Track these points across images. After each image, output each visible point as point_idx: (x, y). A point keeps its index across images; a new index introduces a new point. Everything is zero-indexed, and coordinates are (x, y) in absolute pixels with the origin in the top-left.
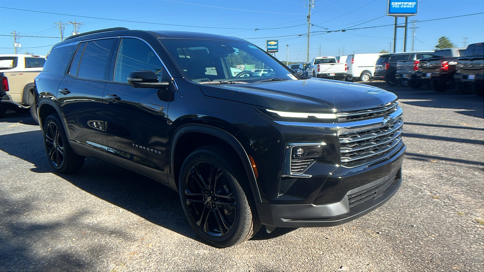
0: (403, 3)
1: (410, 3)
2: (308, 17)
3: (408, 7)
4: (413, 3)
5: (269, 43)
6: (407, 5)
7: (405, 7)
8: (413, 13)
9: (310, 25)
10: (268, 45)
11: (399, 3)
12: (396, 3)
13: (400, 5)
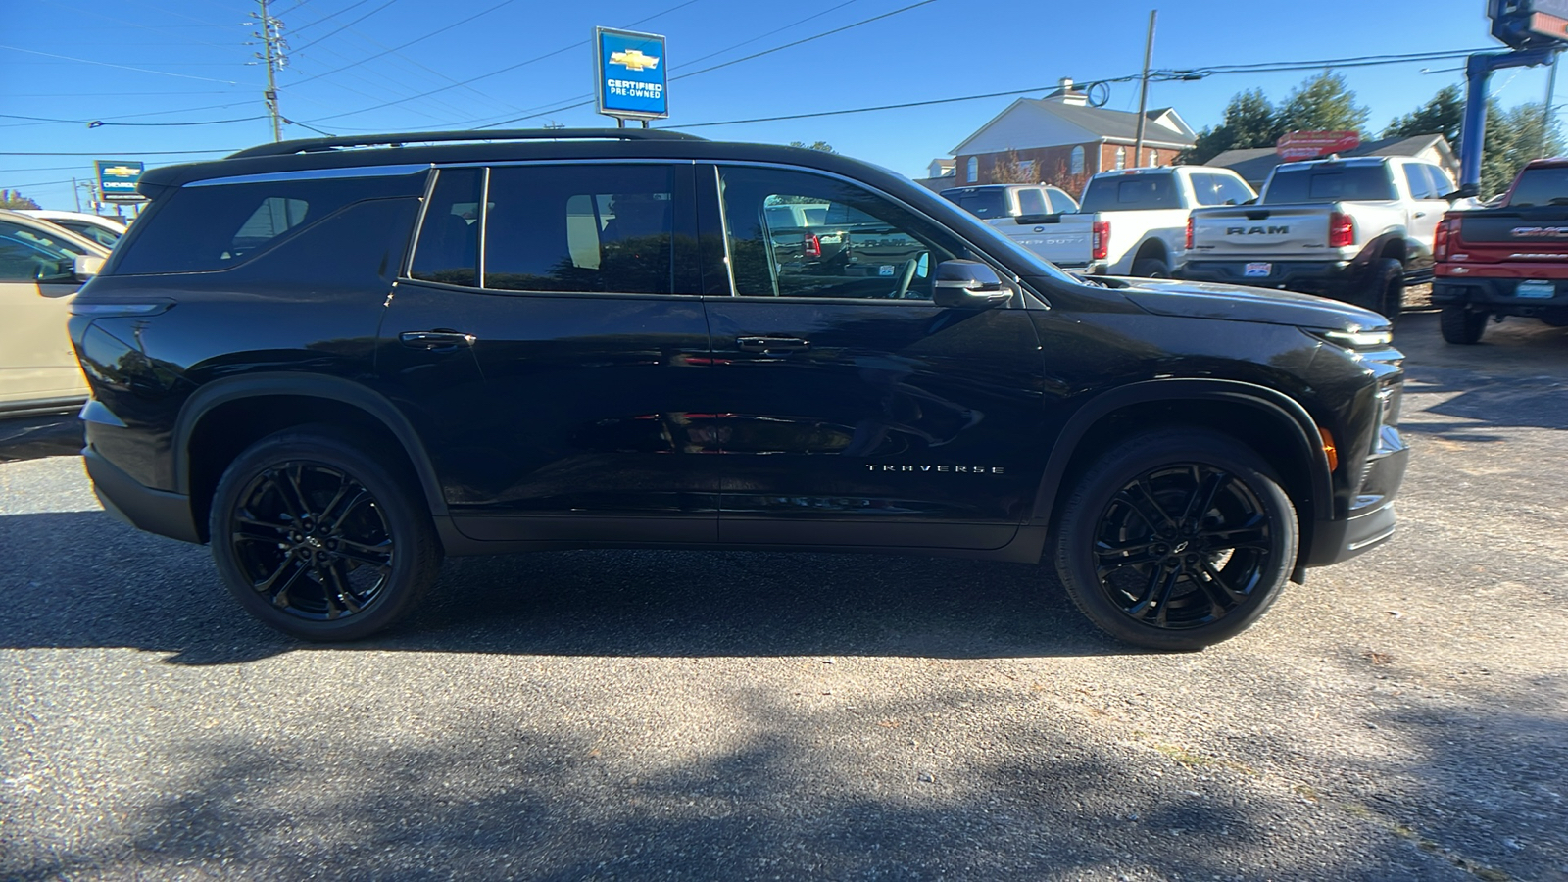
0: (633, 84)
1: (650, 87)
2: (272, 95)
3: (646, 94)
4: (657, 86)
5: (109, 171)
6: (643, 89)
7: (639, 94)
8: (660, 113)
9: (281, 122)
10: (104, 178)
11: (624, 82)
12: (618, 83)
13: (628, 90)
